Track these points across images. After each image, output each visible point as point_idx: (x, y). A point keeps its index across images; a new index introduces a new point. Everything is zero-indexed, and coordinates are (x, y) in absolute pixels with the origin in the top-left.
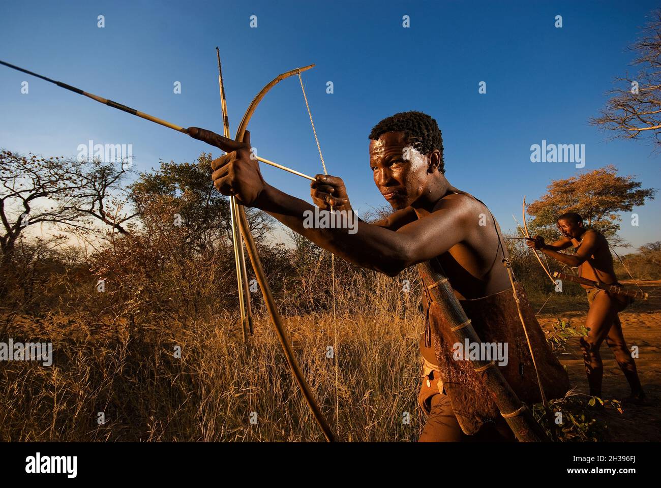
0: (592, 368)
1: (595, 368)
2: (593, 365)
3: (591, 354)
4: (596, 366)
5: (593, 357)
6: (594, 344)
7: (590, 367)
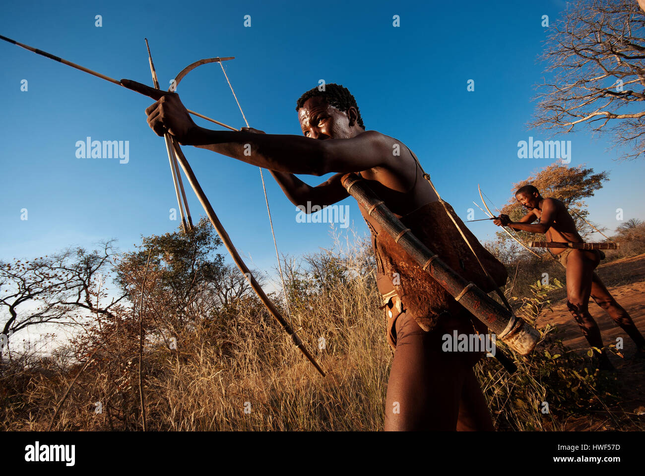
0: (587, 329)
1: (590, 328)
2: (587, 325)
3: (582, 315)
4: (590, 326)
5: (584, 317)
6: (581, 304)
7: (584, 328)
